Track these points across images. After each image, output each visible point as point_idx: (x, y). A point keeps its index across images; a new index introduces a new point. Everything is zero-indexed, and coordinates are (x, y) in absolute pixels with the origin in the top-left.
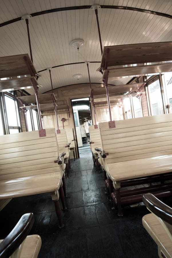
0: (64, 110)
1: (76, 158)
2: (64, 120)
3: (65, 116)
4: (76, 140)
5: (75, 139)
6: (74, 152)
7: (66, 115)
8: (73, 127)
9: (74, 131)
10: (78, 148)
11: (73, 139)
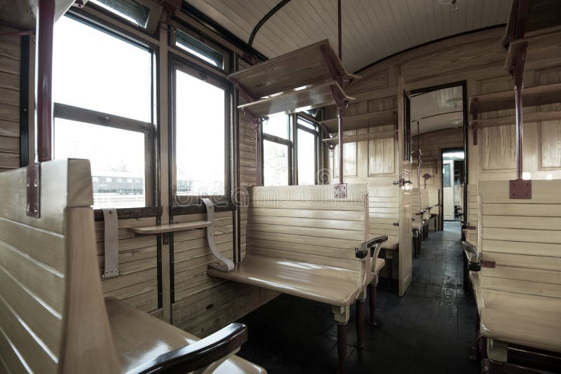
0: (429, 163)
1: (437, 229)
2: (427, 177)
3: (430, 172)
4: (441, 205)
5: (441, 203)
6: (435, 220)
7: (431, 170)
8: (440, 187)
9: (441, 193)
10: (443, 220)
11: (437, 203)
